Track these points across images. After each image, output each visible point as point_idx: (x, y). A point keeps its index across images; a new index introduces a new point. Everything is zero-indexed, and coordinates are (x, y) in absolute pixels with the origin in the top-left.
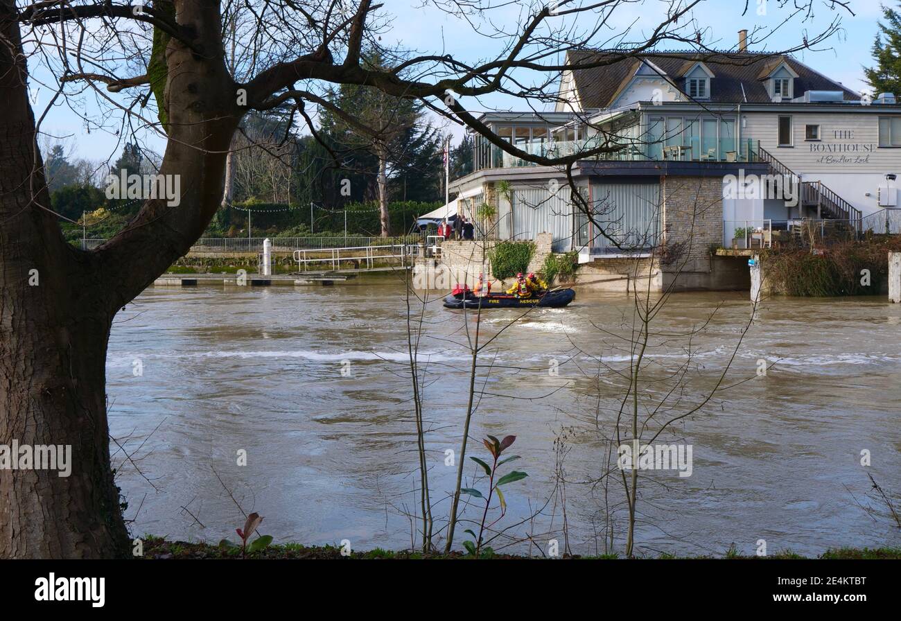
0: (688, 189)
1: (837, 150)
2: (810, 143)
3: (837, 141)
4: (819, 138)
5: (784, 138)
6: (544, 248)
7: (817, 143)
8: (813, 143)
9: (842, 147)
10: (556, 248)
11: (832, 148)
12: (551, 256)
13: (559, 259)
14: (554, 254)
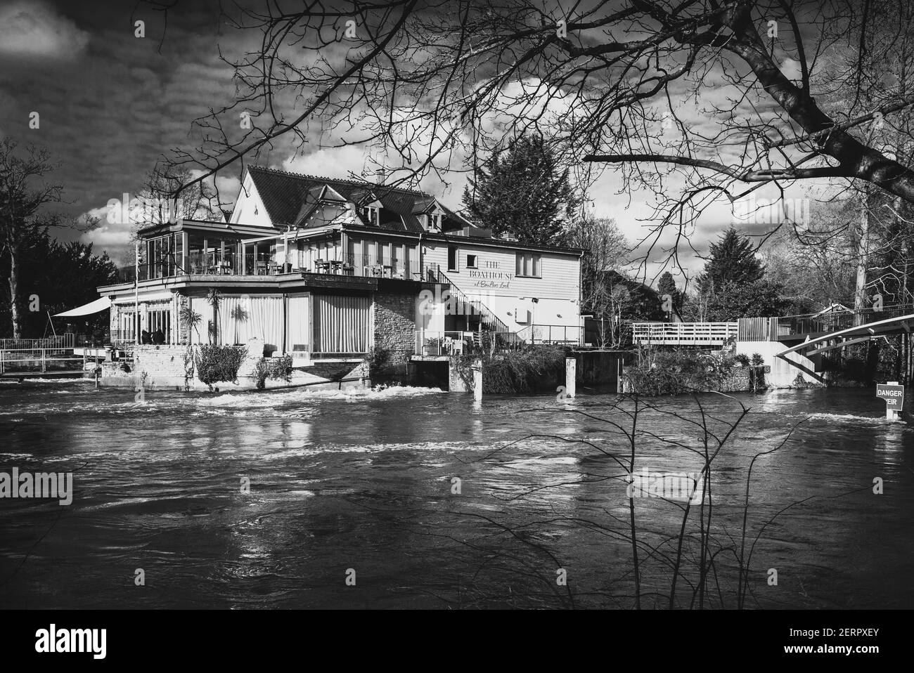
0: (391, 303)
1: (488, 277)
2: (470, 270)
3: (488, 270)
4: (475, 266)
5: (452, 265)
6: (255, 352)
7: (475, 270)
8: (472, 270)
9: (492, 275)
10: (268, 351)
11: (485, 274)
12: (263, 361)
13: (271, 363)
14: (266, 358)
